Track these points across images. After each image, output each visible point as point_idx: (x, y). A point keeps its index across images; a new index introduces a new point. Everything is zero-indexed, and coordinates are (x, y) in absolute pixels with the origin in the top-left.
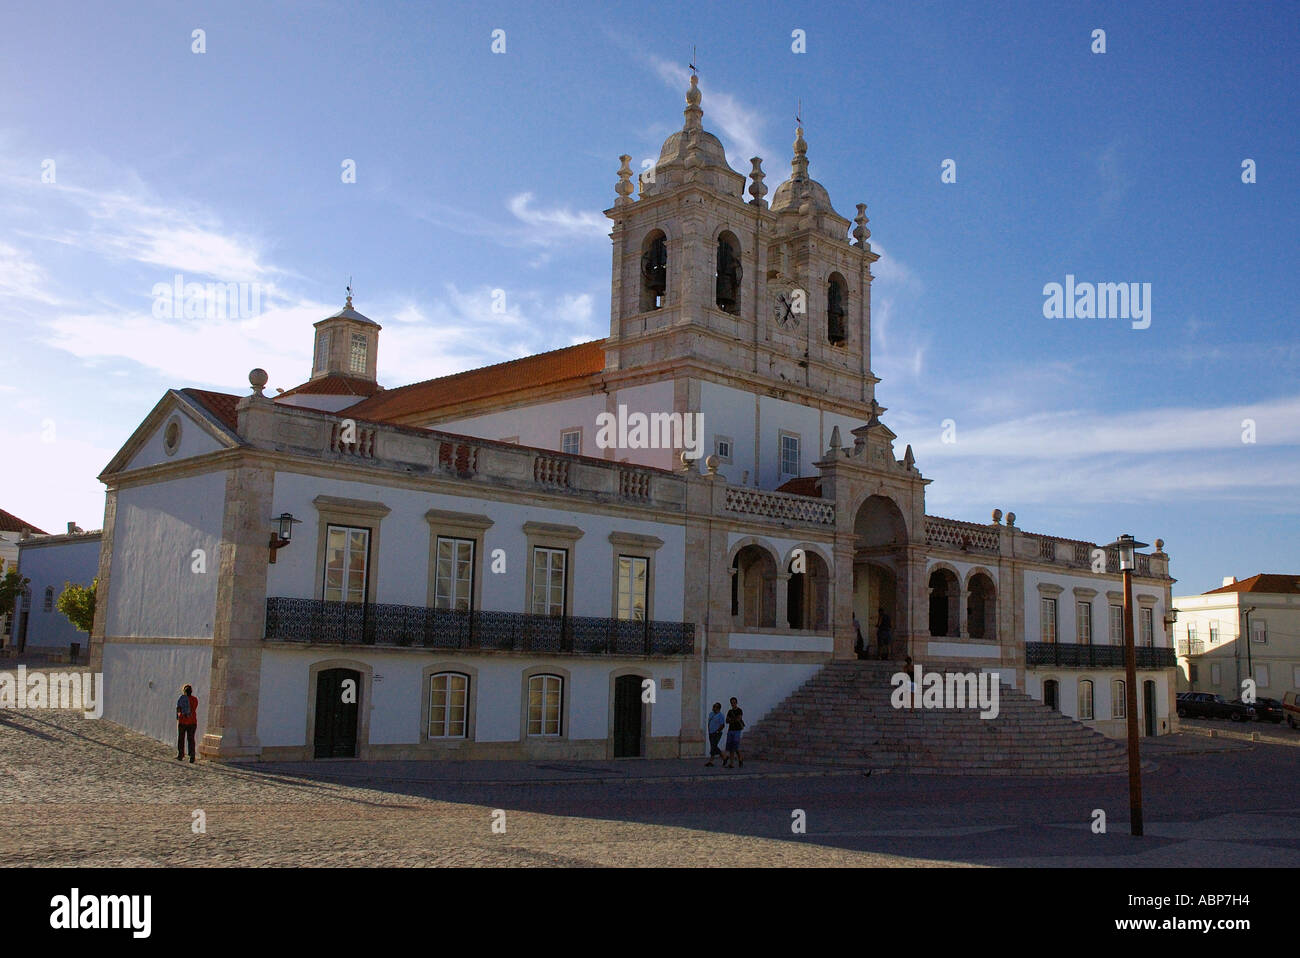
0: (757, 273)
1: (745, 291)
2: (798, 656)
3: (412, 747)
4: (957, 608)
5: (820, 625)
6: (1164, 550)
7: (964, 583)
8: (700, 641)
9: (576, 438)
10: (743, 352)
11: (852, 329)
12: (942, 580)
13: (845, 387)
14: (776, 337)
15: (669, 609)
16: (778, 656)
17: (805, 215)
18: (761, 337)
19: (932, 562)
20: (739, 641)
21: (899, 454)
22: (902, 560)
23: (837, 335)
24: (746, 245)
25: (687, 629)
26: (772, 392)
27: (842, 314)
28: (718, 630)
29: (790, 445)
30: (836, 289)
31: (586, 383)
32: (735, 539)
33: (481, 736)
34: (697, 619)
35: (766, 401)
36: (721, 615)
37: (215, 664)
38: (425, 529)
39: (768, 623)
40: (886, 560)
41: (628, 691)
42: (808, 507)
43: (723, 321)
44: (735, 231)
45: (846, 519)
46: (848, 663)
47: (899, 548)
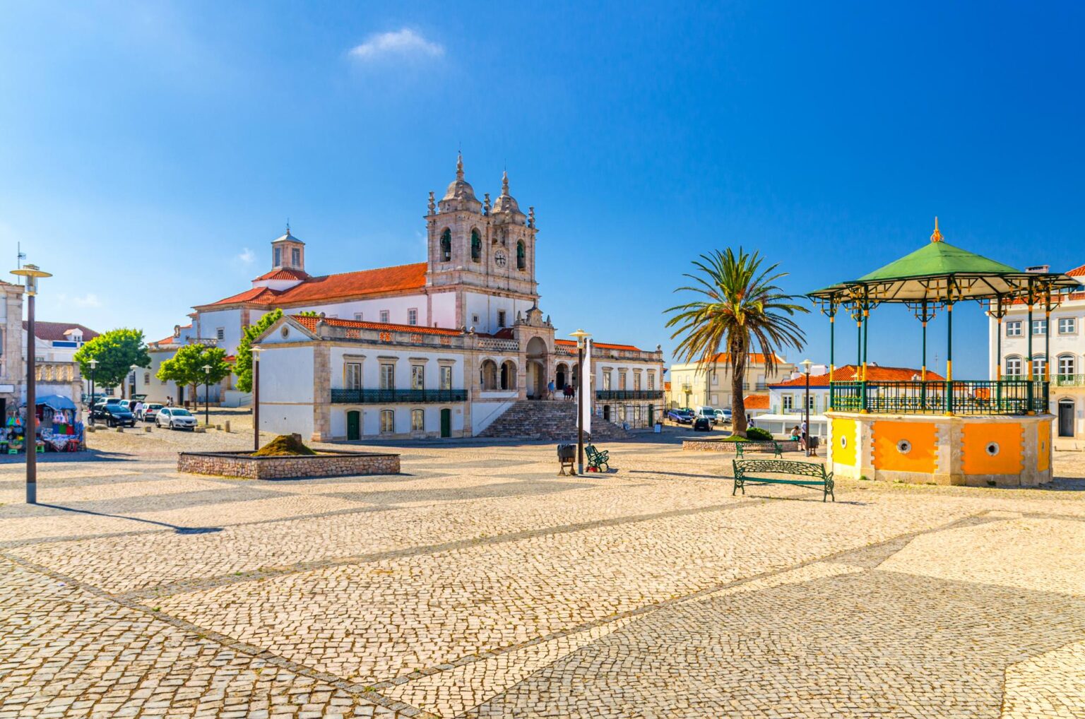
0: (488, 244)
1: (483, 253)
2: (505, 400)
3: (377, 436)
4: (567, 378)
5: (513, 388)
6: (661, 349)
7: (570, 369)
8: (470, 395)
9: (414, 312)
10: (482, 278)
11: (527, 263)
12: (561, 368)
13: (525, 288)
14: (496, 270)
15: (458, 383)
16: (499, 400)
17: (507, 215)
18: (490, 271)
19: (557, 361)
20: (483, 395)
21: (544, 319)
22: (545, 361)
23: (521, 266)
24: (483, 233)
25: (465, 392)
26: (494, 294)
27: (523, 256)
28: (476, 391)
29: (502, 315)
30: (520, 246)
31: (418, 290)
32: (482, 357)
33: (398, 431)
34: (468, 388)
35: (492, 298)
36: (477, 386)
37: (315, 411)
38: (377, 362)
39: (494, 388)
40: (540, 361)
41: (446, 415)
42: (509, 344)
43: (473, 266)
44: (479, 227)
45: (523, 348)
46: (523, 401)
47: (544, 356)
